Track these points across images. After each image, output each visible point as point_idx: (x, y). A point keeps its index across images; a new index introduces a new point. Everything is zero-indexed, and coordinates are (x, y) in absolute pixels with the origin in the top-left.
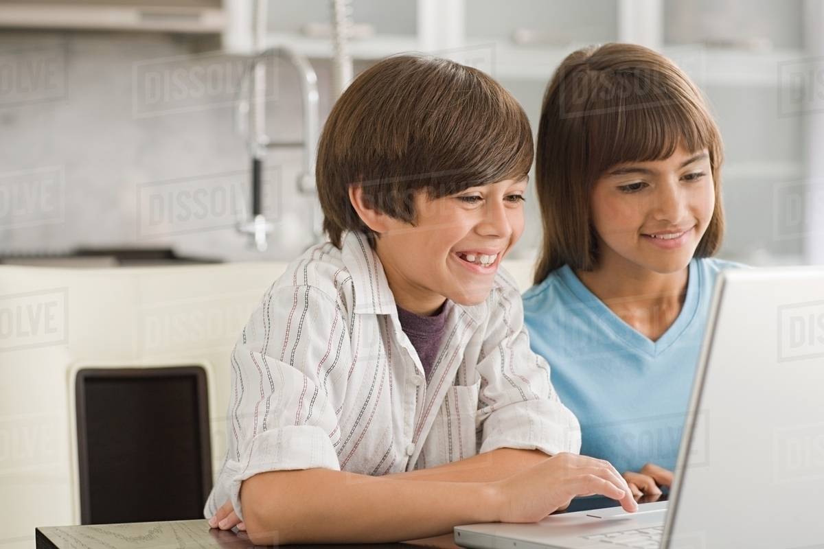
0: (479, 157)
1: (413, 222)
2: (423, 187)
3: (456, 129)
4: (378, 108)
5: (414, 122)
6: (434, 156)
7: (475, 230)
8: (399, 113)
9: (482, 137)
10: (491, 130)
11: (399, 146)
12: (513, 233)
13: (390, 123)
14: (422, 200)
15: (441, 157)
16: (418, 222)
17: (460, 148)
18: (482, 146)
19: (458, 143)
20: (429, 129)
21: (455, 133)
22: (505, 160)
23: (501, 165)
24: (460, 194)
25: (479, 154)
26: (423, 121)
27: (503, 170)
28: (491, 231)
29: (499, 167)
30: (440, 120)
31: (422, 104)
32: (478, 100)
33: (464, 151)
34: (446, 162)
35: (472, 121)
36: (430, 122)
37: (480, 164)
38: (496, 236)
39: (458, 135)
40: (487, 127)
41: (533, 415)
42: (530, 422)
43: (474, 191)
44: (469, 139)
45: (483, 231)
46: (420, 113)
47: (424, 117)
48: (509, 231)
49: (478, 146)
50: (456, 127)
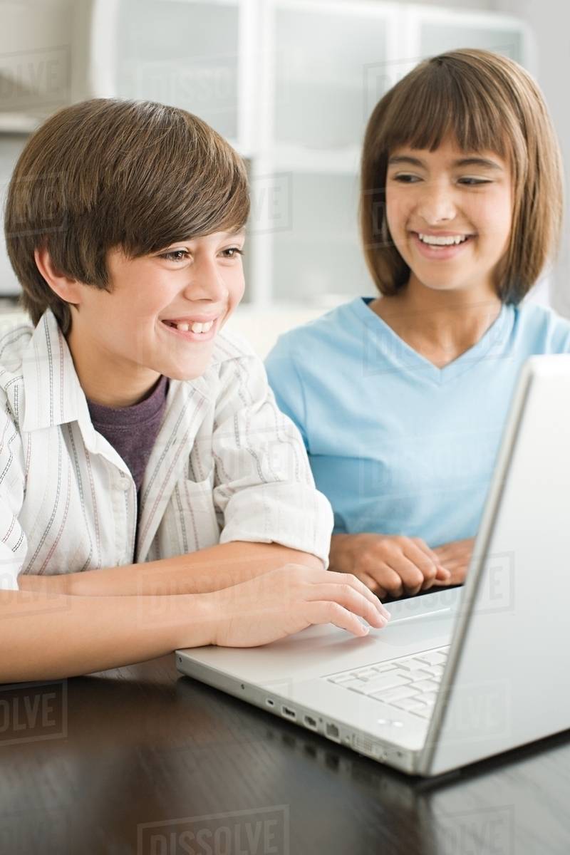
0: (184, 205)
1: (109, 288)
2: (117, 244)
3: (154, 173)
4: (61, 154)
5: (104, 167)
6: (129, 205)
7: (184, 295)
8: (87, 158)
9: (187, 180)
10: (197, 172)
11: (88, 197)
12: (229, 296)
13: (76, 171)
14: (117, 261)
15: (137, 206)
16: (113, 287)
17: (160, 195)
18: (187, 192)
19: (157, 190)
20: (122, 175)
21: (152, 178)
22: (216, 208)
23: (212, 214)
24: (163, 251)
25: (183, 201)
26: (115, 167)
27: (214, 220)
28: (202, 294)
29: (210, 216)
30: (135, 164)
31: (114, 147)
32: (180, 139)
33: (165, 198)
34: (144, 212)
35: (173, 162)
36: (124, 166)
37: (186, 214)
38: (209, 300)
39: (156, 179)
40: (193, 169)
41: (270, 501)
42: (267, 509)
43: (180, 246)
44: (170, 184)
45: (192, 295)
46: (110, 155)
47: (116, 161)
48: (224, 294)
49: (182, 192)
50: (153, 170)
